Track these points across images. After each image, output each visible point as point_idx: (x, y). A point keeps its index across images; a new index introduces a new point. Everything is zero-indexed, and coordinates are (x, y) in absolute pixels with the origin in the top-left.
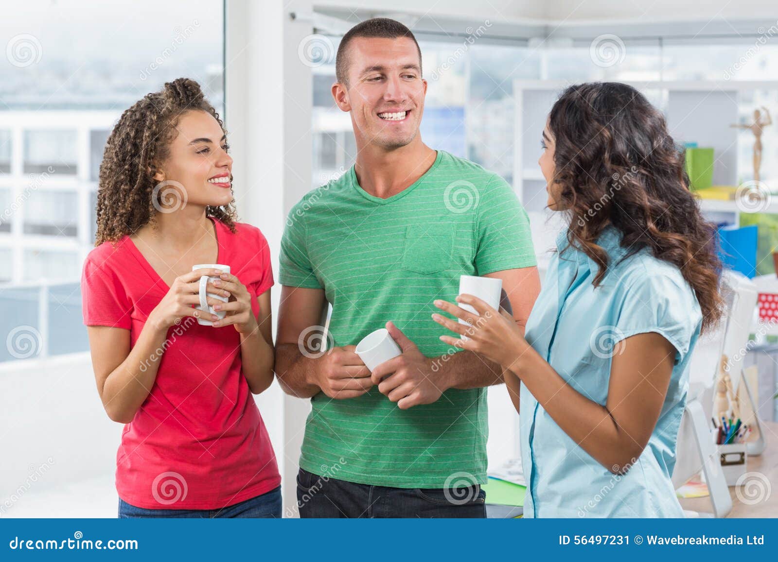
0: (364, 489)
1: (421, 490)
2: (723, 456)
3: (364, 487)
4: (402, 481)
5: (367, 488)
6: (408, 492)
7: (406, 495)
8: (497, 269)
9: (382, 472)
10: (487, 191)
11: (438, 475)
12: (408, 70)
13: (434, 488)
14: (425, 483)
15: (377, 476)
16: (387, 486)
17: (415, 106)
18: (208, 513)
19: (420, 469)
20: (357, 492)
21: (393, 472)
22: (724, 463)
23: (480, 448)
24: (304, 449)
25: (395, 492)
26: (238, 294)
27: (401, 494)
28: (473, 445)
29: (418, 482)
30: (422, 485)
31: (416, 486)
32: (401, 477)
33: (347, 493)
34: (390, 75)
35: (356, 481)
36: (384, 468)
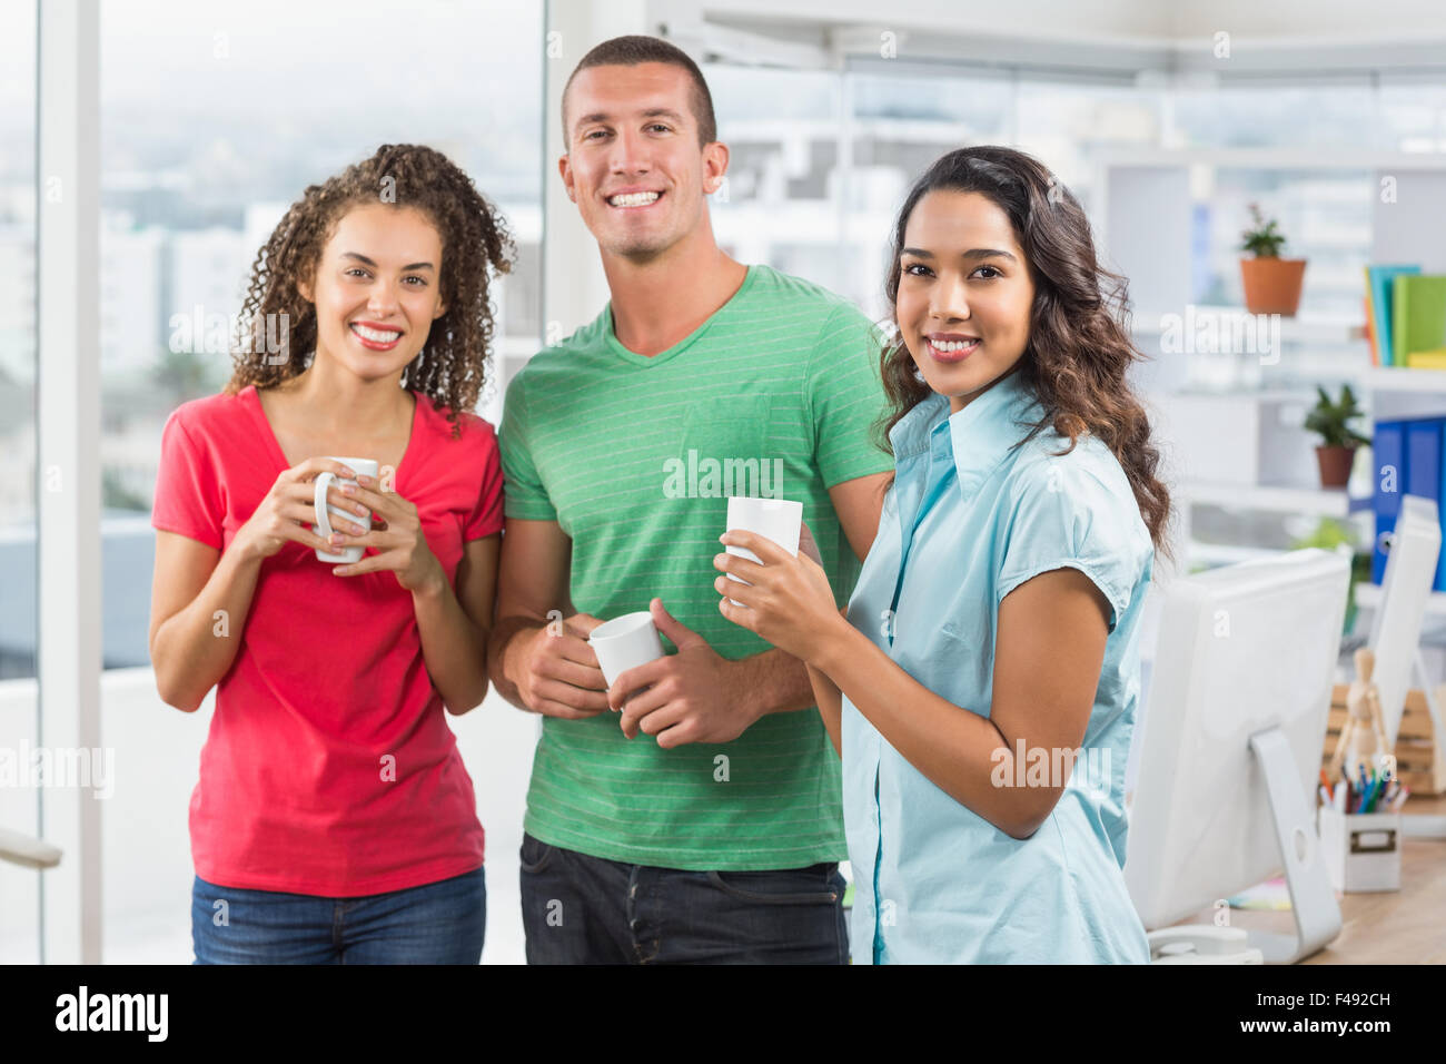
0: (624, 871)
1: (720, 873)
2: (1355, 835)
3: (622, 867)
4: (686, 857)
5: (628, 868)
6: (697, 877)
7: (693, 883)
8: (852, 475)
9: (653, 843)
10: (826, 335)
11: (750, 848)
12: (656, 118)
13: (744, 869)
14: (727, 861)
15: (645, 849)
16: (662, 865)
17: (671, 183)
18: (331, 904)
19: (718, 836)
20: (612, 876)
21: (672, 843)
22: (1356, 849)
23: (831, 797)
24: (531, 798)
25: (675, 876)
26: (392, 519)
27: (686, 882)
28: (816, 793)
29: (716, 859)
30: (722, 865)
31: (711, 867)
32: (686, 851)
33: (594, 875)
34: (620, 128)
35: (609, 856)
36: (655, 835)
